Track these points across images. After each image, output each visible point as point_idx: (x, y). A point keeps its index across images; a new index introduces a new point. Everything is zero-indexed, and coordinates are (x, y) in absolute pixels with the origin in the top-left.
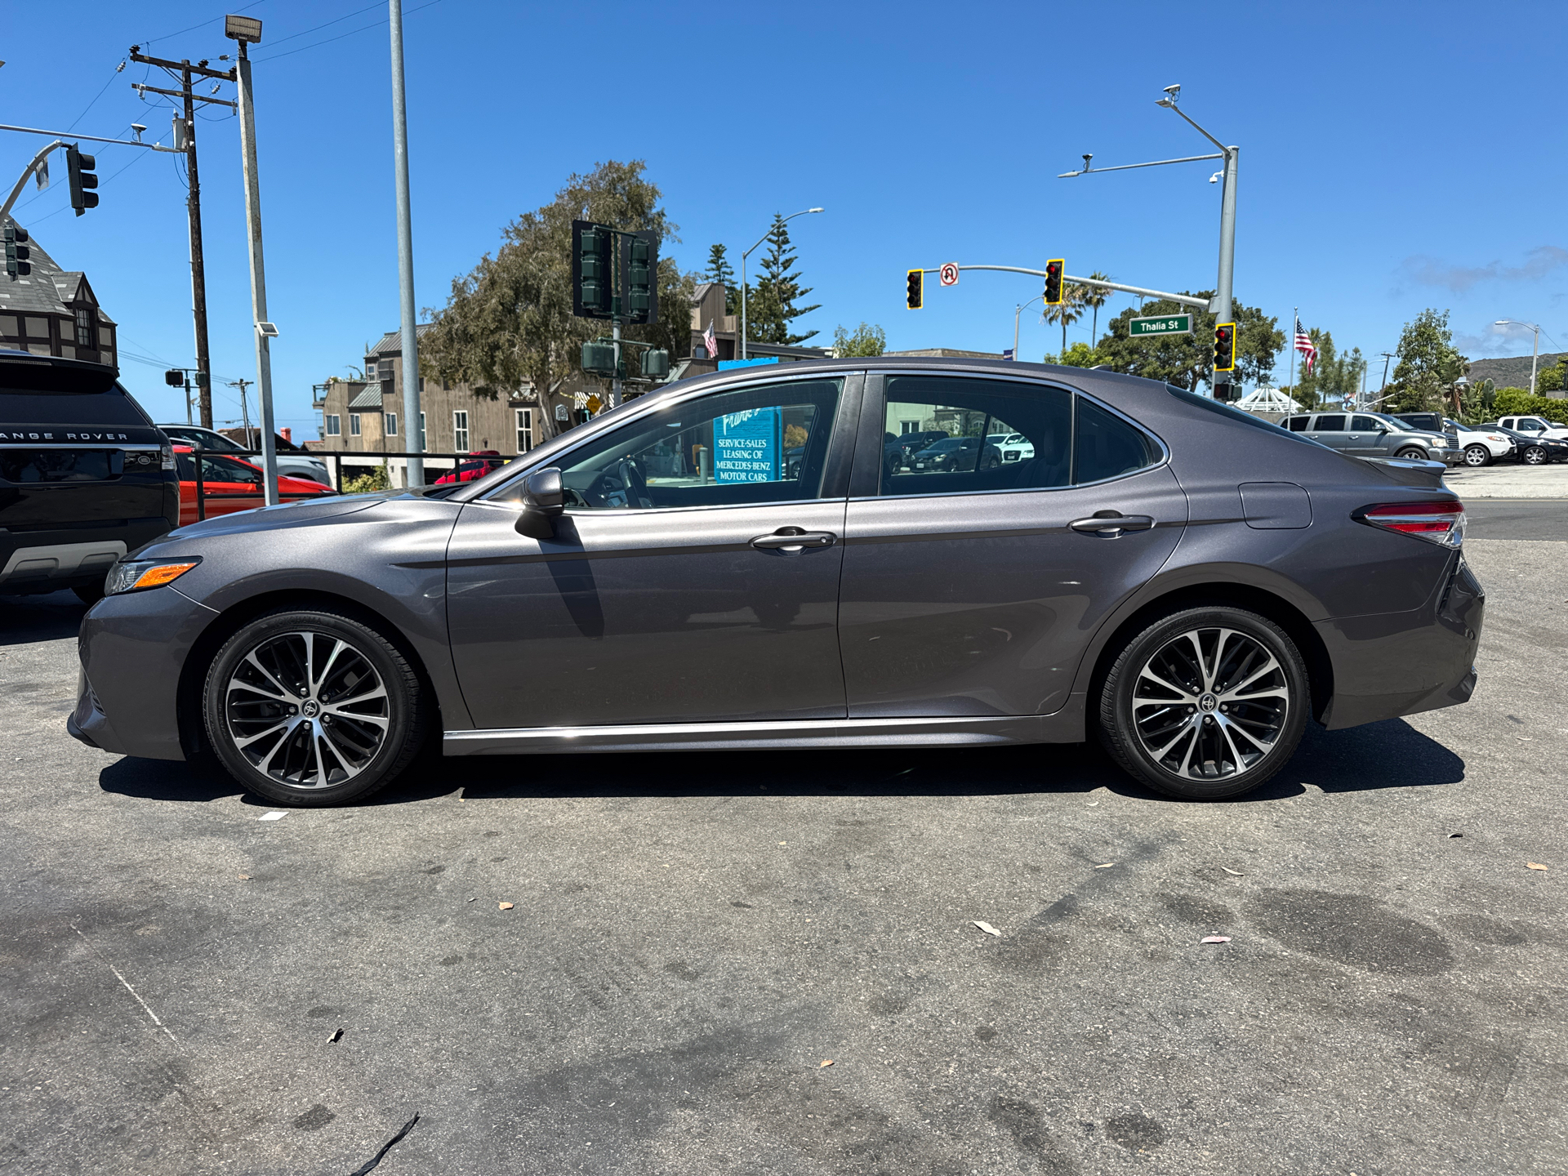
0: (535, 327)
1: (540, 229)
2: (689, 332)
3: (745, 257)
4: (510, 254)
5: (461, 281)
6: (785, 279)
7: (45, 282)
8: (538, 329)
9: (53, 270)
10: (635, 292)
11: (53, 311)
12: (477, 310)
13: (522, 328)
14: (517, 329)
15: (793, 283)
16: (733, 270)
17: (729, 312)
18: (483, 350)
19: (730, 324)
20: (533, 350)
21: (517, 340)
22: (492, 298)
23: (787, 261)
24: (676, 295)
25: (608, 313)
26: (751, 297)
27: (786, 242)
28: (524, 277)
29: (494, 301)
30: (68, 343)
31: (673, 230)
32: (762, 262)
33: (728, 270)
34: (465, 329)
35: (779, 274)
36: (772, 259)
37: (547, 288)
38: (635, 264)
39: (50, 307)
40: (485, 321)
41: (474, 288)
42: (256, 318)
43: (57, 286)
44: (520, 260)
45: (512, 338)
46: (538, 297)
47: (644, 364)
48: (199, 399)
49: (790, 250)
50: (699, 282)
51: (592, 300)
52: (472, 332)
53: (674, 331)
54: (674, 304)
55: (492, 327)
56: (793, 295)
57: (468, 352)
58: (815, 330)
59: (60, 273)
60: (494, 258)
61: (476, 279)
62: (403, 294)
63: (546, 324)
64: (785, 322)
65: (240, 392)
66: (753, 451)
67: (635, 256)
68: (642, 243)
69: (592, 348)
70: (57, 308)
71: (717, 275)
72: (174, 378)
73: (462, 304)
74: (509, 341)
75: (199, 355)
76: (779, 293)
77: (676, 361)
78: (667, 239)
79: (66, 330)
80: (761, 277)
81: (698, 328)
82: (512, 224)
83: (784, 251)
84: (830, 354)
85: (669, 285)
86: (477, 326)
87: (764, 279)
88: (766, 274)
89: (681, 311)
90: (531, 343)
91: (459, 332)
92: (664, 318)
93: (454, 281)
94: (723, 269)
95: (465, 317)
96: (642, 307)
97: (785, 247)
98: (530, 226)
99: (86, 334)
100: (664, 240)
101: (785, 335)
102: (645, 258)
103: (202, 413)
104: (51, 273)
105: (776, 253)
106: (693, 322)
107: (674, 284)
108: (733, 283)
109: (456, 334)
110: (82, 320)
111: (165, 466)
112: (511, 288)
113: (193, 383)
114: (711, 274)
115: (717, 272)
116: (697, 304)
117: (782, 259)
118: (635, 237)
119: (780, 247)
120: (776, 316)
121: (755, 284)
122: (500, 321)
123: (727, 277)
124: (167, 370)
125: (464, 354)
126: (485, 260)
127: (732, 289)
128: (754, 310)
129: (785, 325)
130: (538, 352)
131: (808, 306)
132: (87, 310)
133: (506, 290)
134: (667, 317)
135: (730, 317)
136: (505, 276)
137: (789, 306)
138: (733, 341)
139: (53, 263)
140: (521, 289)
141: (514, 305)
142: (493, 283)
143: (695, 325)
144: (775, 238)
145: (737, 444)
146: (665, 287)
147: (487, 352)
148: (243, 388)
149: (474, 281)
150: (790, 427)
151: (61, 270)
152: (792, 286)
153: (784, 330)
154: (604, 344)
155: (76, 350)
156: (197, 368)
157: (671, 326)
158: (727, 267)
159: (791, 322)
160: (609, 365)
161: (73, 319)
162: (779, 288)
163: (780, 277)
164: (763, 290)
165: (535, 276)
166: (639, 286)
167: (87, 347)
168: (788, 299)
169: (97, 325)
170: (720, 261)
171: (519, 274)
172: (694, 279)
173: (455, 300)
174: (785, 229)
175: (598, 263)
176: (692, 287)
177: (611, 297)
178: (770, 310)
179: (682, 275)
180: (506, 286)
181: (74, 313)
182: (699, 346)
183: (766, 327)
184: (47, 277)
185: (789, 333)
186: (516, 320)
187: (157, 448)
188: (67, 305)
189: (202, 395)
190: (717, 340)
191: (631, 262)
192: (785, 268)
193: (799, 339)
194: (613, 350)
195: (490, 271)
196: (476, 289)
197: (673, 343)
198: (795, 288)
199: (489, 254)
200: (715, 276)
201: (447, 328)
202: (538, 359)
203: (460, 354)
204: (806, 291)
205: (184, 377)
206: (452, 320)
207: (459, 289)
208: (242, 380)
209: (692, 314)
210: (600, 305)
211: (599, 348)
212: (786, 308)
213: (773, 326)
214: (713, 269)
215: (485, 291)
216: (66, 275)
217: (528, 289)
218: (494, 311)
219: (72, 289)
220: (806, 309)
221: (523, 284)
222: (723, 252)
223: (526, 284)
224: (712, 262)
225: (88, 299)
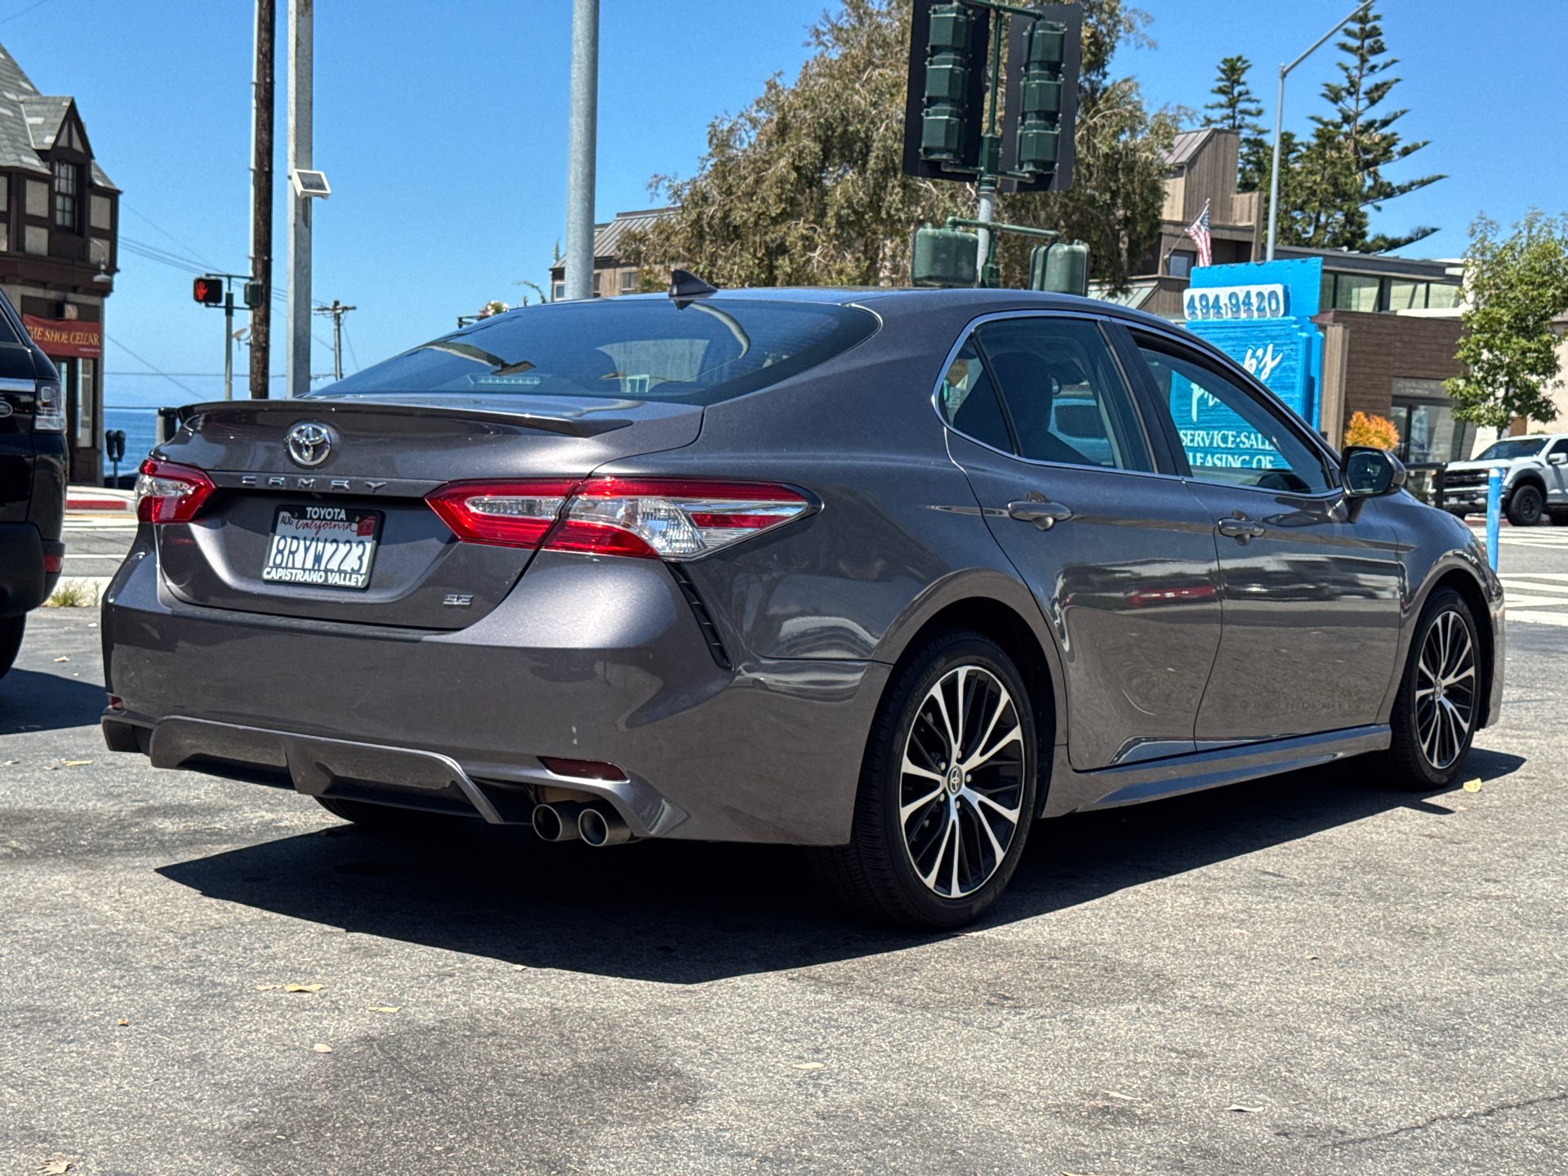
0: (855, 212)
1: (879, 26)
2: (1156, 224)
3: (1284, 75)
4: (819, 75)
5: (726, 126)
6: (1371, 124)
7: (9, 113)
8: (860, 215)
9: (25, 92)
10: (1031, 127)
11: (17, 164)
12: (750, 180)
13: (831, 213)
14: (822, 214)
15: (1386, 131)
16: (1261, 106)
17: (1247, 186)
18: (754, 255)
19: (1243, 210)
20: (849, 257)
21: (820, 238)
22: (781, 156)
23: (1377, 87)
24: (1135, 150)
25: (970, 170)
26: (1297, 160)
27: (1378, 49)
28: (843, 118)
29: (782, 162)
30: (36, 221)
31: (1139, 23)
32: (1324, 90)
33: (1252, 107)
34: (726, 215)
35: (1358, 114)
36: (1346, 84)
37: (884, 138)
38: (1034, 71)
39: (14, 156)
40: (764, 200)
41: (747, 141)
42: (291, 163)
43: (29, 121)
44: (837, 85)
45: (810, 233)
46: (865, 154)
47: (1038, 272)
48: (249, 331)
49: (1385, 66)
50: (1185, 125)
51: (941, 143)
52: (738, 221)
53: (1127, 221)
54: (1130, 169)
55: (775, 211)
56: (1386, 155)
57: (727, 259)
58: (1429, 225)
59: (34, 98)
60: (789, 82)
61: (754, 123)
62: (575, 128)
63: (875, 204)
64: (1365, 208)
65: (333, 326)
66: (1252, 457)
67: (1036, 56)
68: (1052, 28)
69: (934, 238)
70: (25, 159)
71: (1228, 117)
72: (209, 291)
73: (723, 170)
74: (804, 238)
75: (256, 251)
76: (1356, 152)
77: (1126, 281)
78: (1127, 42)
79: (36, 200)
80: (1319, 120)
81: (1179, 218)
82: (827, 17)
83: (1372, 68)
84: (1458, 271)
85: (1122, 131)
86: (749, 210)
87: (1326, 124)
88: (1332, 114)
89: (1143, 182)
90: (847, 244)
91: (716, 221)
92: (1108, 196)
93: (713, 125)
94: (1241, 106)
95: (729, 192)
96: (1040, 157)
97: (1373, 60)
98: (861, 21)
99: (68, 206)
100: (1119, 44)
101: (1364, 235)
102: (1055, 58)
103: (252, 358)
104: (22, 98)
105: (1355, 73)
106: (1167, 204)
107: (1133, 130)
108: (1261, 132)
109: (710, 225)
110: (63, 182)
111: (42, 423)
112: (817, 139)
113: (239, 300)
114: (1216, 114)
115: (1229, 111)
116: (1178, 170)
117: (1367, 83)
118: (1039, 17)
119: (1364, 60)
120: (1345, 196)
121: (1305, 135)
122: (792, 201)
123: (1249, 120)
124: (196, 276)
125: (720, 262)
126: (772, 86)
127: (1257, 144)
128: (1300, 184)
129: (1364, 215)
130: (858, 260)
131: (1417, 178)
132: (73, 164)
133: (806, 142)
134: (1114, 194)
135: (1247, 196)
136: (808, 115)
137: (1376, 175)
138: (1249, 244)
139: (26, 80)
140: (835, 141)
141: (822, 169)
142: (783, 129)
143: (1172, 209)
144: (1355, 43)
145: (1218, 441)
146: (1115, 135)
147: (761, 260)
148: (337, 317)
149: (748, 126)
150: (1358, 417)
151: (36, 93)
152: (1384, 138)
153: (1361, 225)
154: (959, 232)
155: (50, 235)
156: (251, 274)
157: (1120, 213)
158: (1249, 100)
159: (1379, 209)
160: (966, 272)
161: (47, 180)
162: (1357, 142)
163: (1361, 121)
164: (1323, 146)
165: (862, 116)
166: (1040, 114)
167: (68, 230)
168: (1375, 162)
169: (87, 191)
170: (1237, 90)
171: (831, 112)
172: (1175, 119)
173: (713, 161)
174: (1377, 24)
175: (958, 70)
176: (1169, 135)
177: (981, 139)
178: (1335, 185)
179: (1150, 111)
180: (808, 135)
181: (52, 169)
182: (1177, 252)
183: (1323, 219)
184: (13, 105)
185: (1372, 233)
186: (821, 199)
187: (28, 386)
188: (42, 154)
189: (255, 323)
190: (1213, 240)
191: (1027, 69)
192: (1373, 102)
193: (1395, 244)
194: (976, 242)
195: (780, 108)
196: (753, 140)
197: (1123, 246)
198: (1390, 141)
199: (779, 75)
200: (1223, 119)
201: (694, 216)
202: (855, 273)
203: (713, 264)
204: (1416, 147)
205: (225, 290)
206: (705, 198)
207: (721, 142)
208: (337, 303)
209: (1166, 189)
210: (956, 153)
211: (946, 238)
212: (1370, 182)
213: (1340, 216)
214: (1221, 106)
215: (769, 144)
216: (44, 101)
217: (848, 140)
218: (782, 181)
219: (53, 125)
220: (1412, 184)
221: (839, 130)
222: (1243, 70)
223: (845, 131)
224: (1221, 91)
225: (77, 145)
